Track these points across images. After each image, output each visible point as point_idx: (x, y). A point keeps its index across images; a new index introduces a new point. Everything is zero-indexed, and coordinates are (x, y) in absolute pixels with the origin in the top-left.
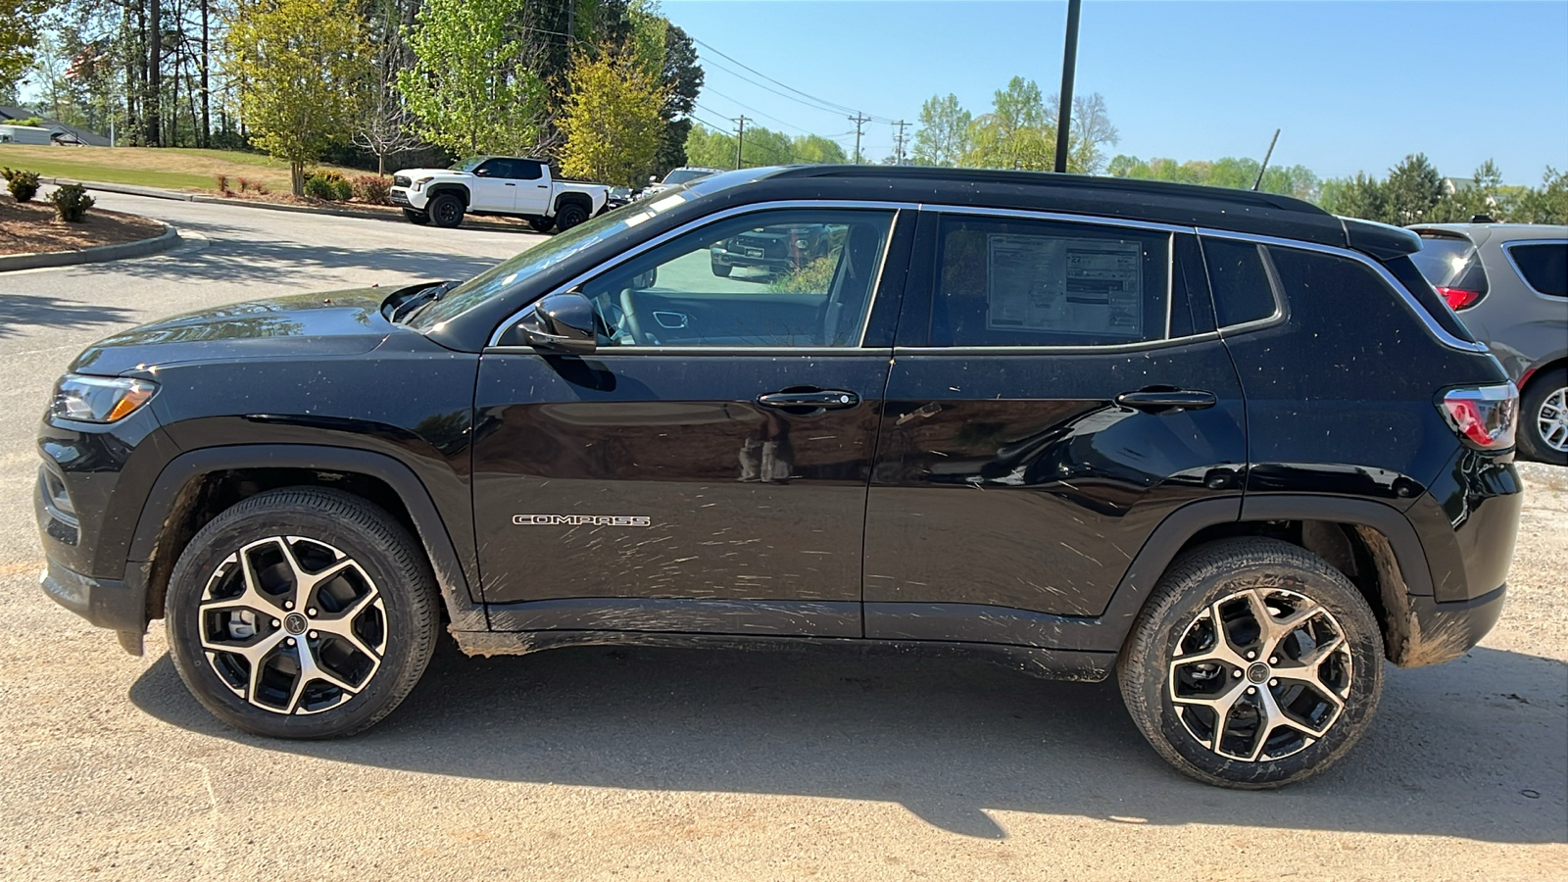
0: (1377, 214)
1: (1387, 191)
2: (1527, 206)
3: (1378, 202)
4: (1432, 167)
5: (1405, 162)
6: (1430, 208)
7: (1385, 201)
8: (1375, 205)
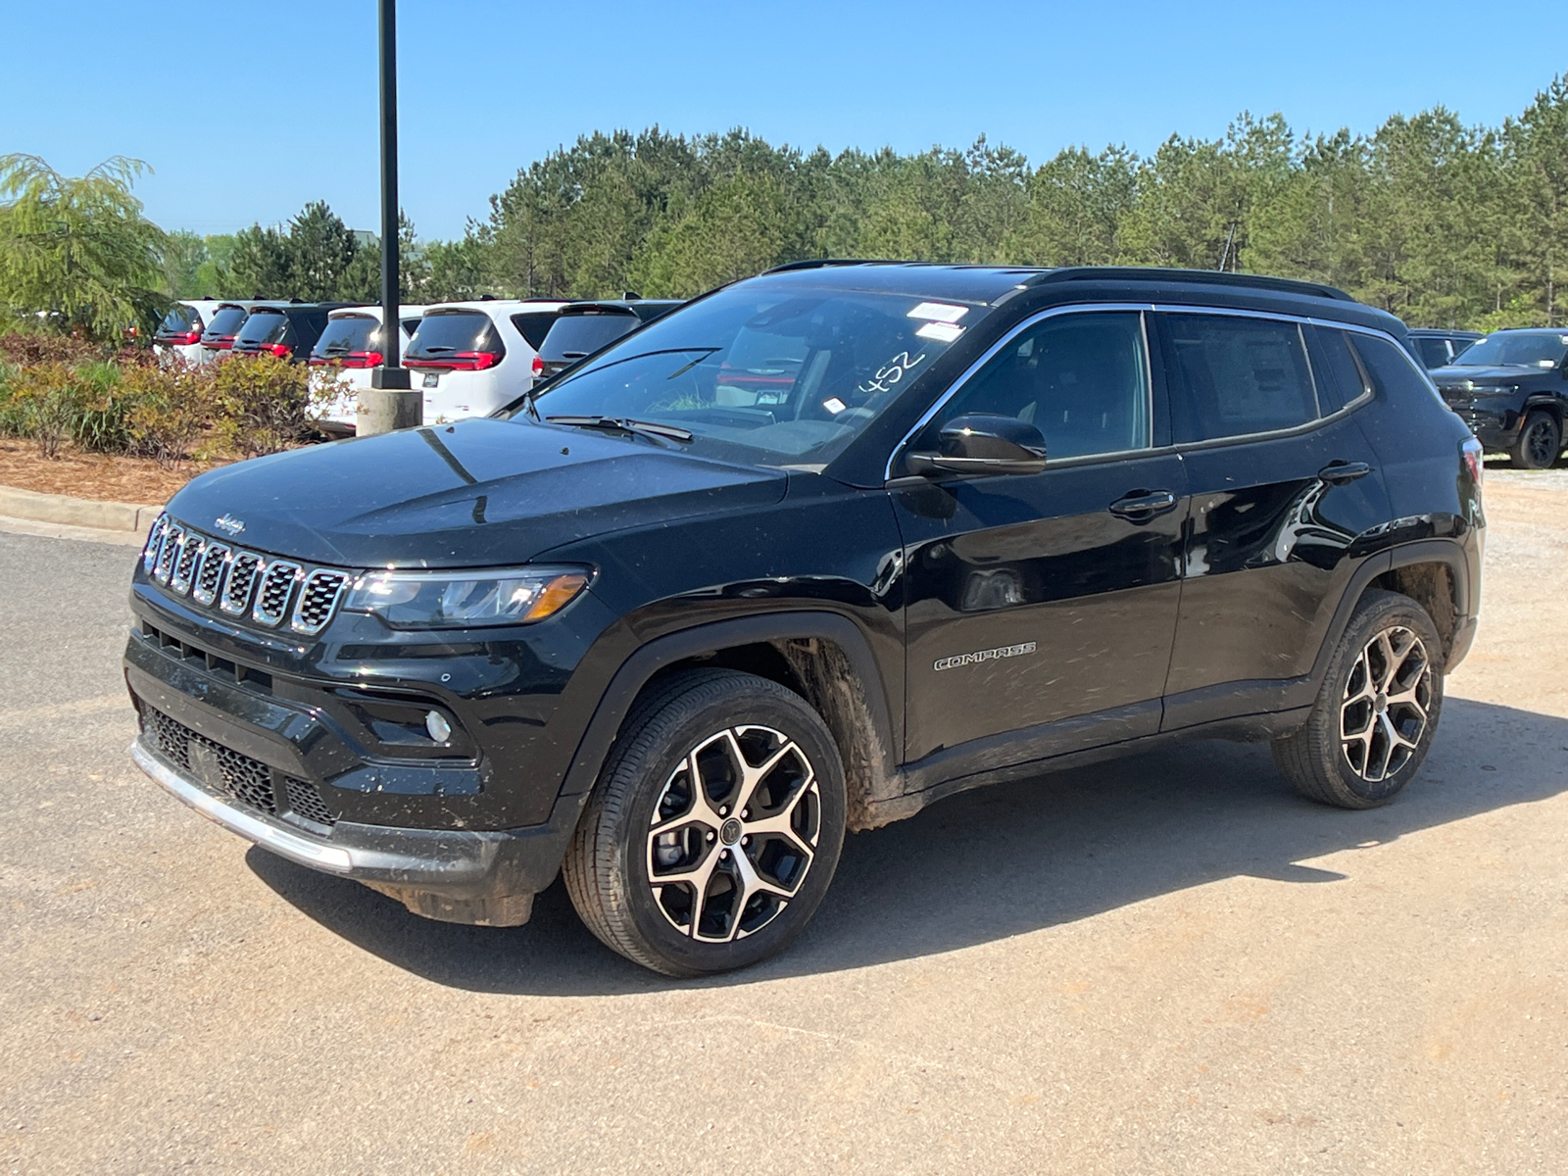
0: (283, 275)
1: (290, 247)
2: (446, 263)
3: (282, 261)
4: (336, 217)
5: (305, 211)
6: (343, 268)
7: (290, 260)
8: (279, 264)
